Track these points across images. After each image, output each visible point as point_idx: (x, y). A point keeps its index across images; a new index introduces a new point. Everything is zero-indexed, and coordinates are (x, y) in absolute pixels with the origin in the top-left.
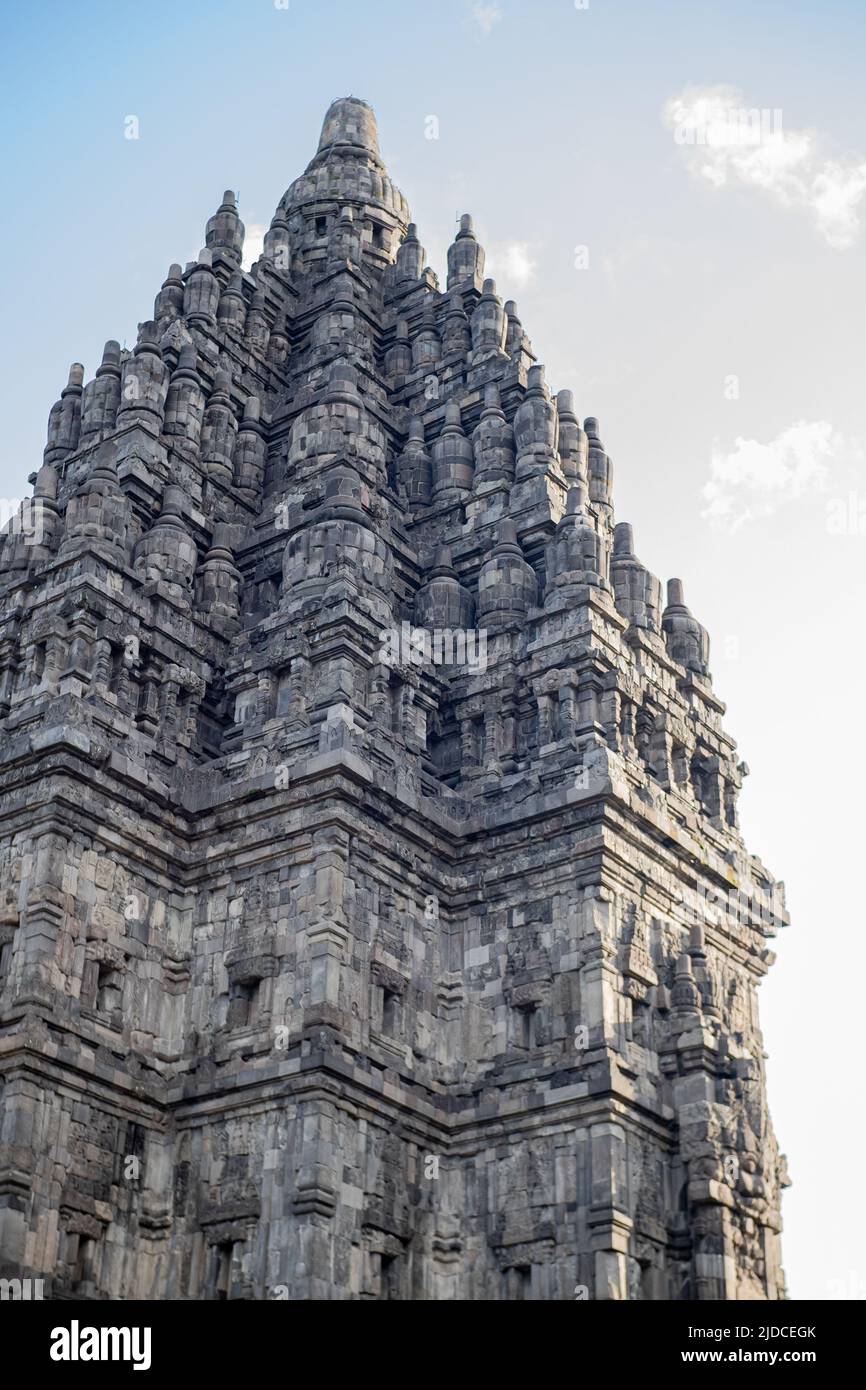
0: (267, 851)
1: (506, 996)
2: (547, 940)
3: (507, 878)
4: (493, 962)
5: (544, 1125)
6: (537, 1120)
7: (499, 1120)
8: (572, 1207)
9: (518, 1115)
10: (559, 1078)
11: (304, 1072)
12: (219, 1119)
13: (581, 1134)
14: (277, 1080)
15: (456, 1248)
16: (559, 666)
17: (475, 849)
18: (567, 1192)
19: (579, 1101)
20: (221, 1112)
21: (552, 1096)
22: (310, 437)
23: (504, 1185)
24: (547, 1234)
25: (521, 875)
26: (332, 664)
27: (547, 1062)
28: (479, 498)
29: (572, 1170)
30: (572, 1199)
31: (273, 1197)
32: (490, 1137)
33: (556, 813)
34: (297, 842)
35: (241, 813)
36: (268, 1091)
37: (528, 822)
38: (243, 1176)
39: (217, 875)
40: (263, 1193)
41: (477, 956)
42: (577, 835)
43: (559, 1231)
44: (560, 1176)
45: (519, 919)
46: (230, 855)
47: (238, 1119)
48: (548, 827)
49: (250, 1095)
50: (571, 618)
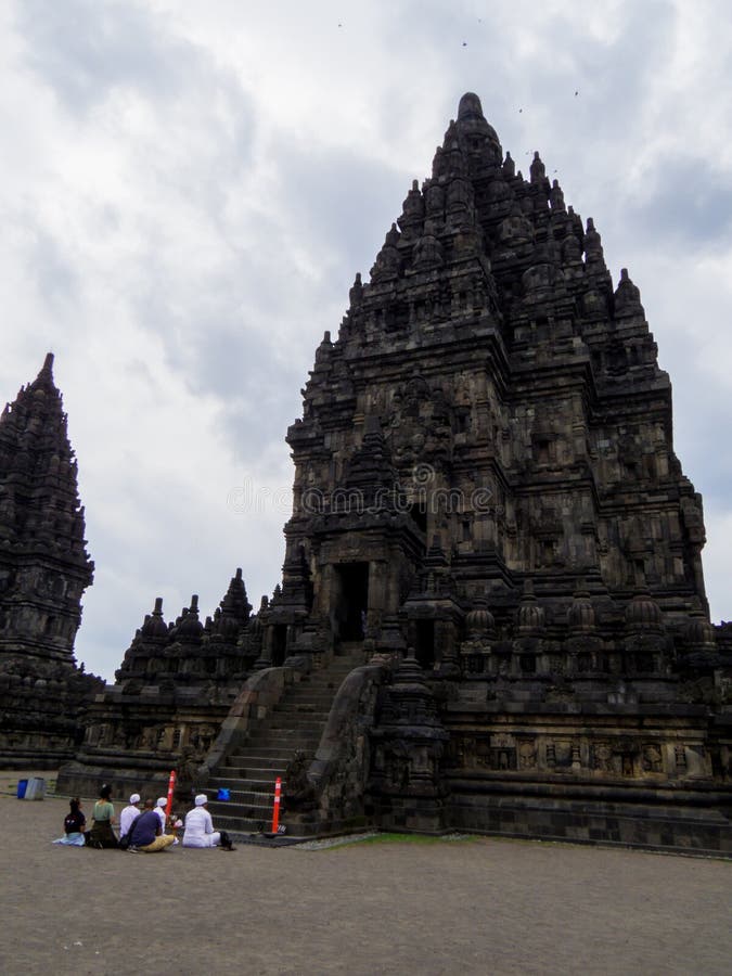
0: (547, 392)
1: (620, 460)
2: (637, 440)
3: (619, 415)
4: (611, 446)
5: (646, 509)
6: (643, 507)
7: (623, 505)
8: (660, 540)
9: (635, 505)
10: (652, 493)
11: (582, 480)
12: (537, 494)
13: (663, 514)
14: (569, 482)
15: (606, 551)
16: (636, 337)
17: (603, 403)
18: (657, 533)
19: (664, 502)
20: (539, 491)
21: (650, 499)
22: (513, 230)
23: (626, 529)
24: (651, 550)
25: (626, 415)
26: (564, 322)
27: (643, 486)
28: (571, 267)
29: (659, 527)
30: (660, 537)
31: (568, 526)
32: (619, 512)
33: (644, 393)
34: (563, 390)
35: (534, 376)
36: (563, 485)
37: (631, 395)
38: (553, 516)
39: (520, 399)
40: (564, 524)
41: (604, 444)
42: (652, 403)
43: (655, 548)
44: (653, 527)
45: (623, 432)
46: (528, 391)
47: (547, 495)
48: (640, 398)
49: (555, 486)
50: (635, 319)
